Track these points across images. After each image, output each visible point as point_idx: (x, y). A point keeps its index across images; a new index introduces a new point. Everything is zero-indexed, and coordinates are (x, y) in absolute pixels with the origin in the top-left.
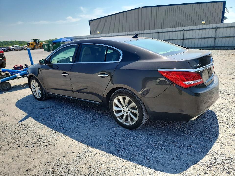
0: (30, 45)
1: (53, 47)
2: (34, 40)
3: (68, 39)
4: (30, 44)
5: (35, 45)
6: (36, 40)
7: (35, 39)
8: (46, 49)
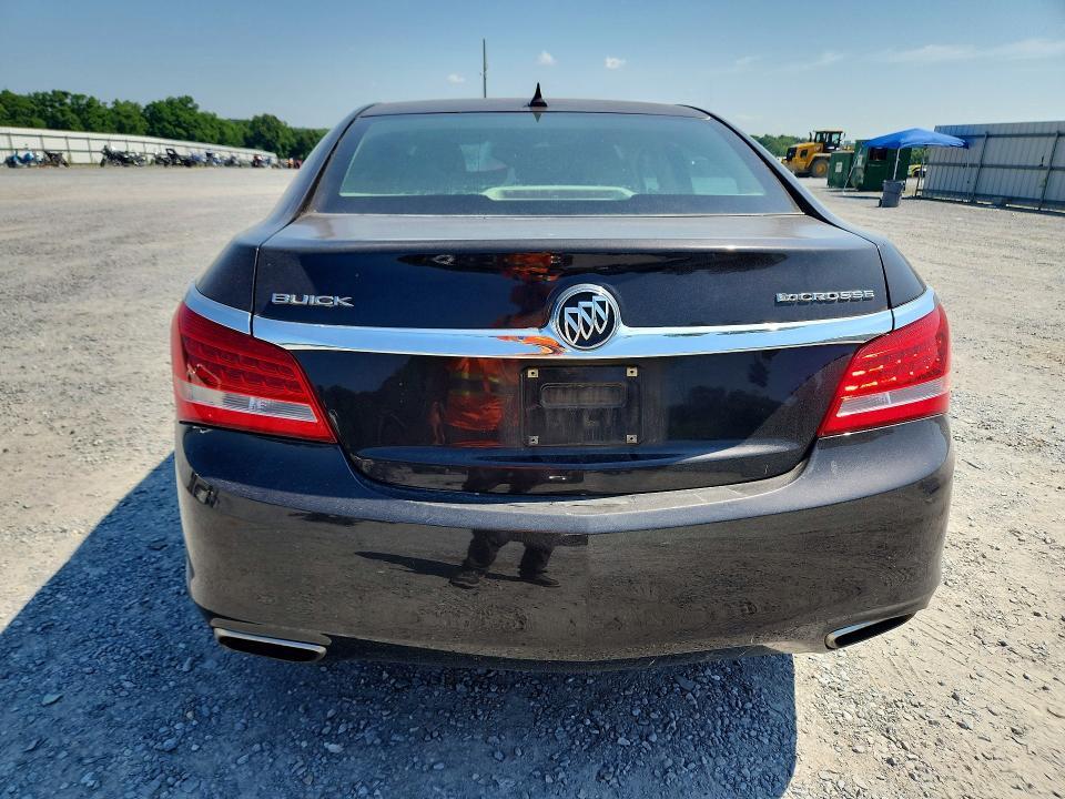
0: (797, 157)
1: (866, 170)
2: (821, 133)
3: (945, 133)
4: (798, 153)
5: (816, 159)
6: (831, 133)
7: (826, 133)
8: (837, 179)
